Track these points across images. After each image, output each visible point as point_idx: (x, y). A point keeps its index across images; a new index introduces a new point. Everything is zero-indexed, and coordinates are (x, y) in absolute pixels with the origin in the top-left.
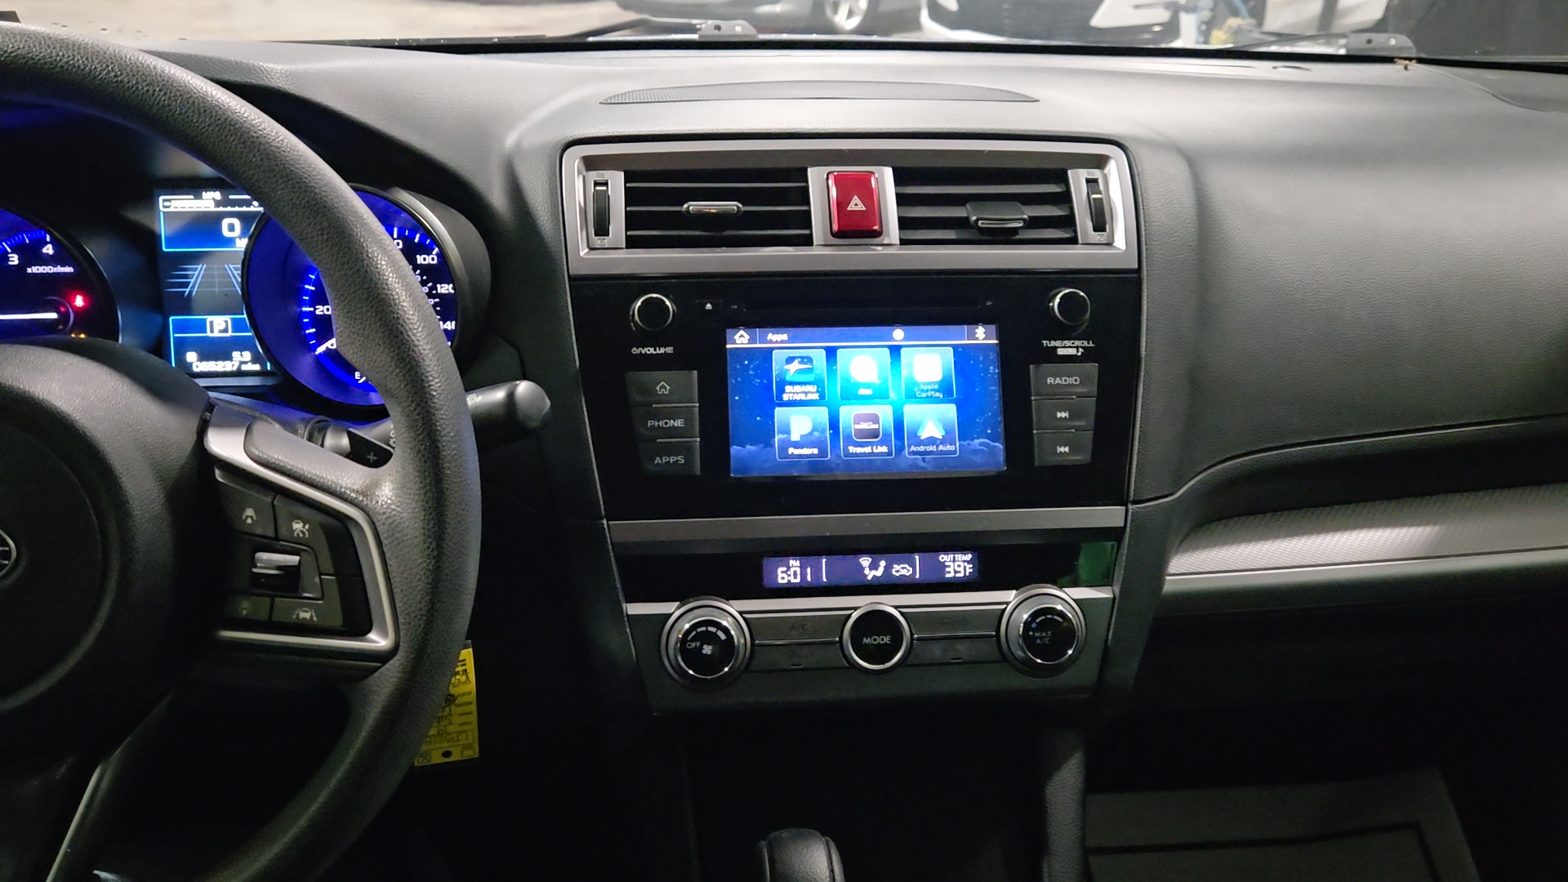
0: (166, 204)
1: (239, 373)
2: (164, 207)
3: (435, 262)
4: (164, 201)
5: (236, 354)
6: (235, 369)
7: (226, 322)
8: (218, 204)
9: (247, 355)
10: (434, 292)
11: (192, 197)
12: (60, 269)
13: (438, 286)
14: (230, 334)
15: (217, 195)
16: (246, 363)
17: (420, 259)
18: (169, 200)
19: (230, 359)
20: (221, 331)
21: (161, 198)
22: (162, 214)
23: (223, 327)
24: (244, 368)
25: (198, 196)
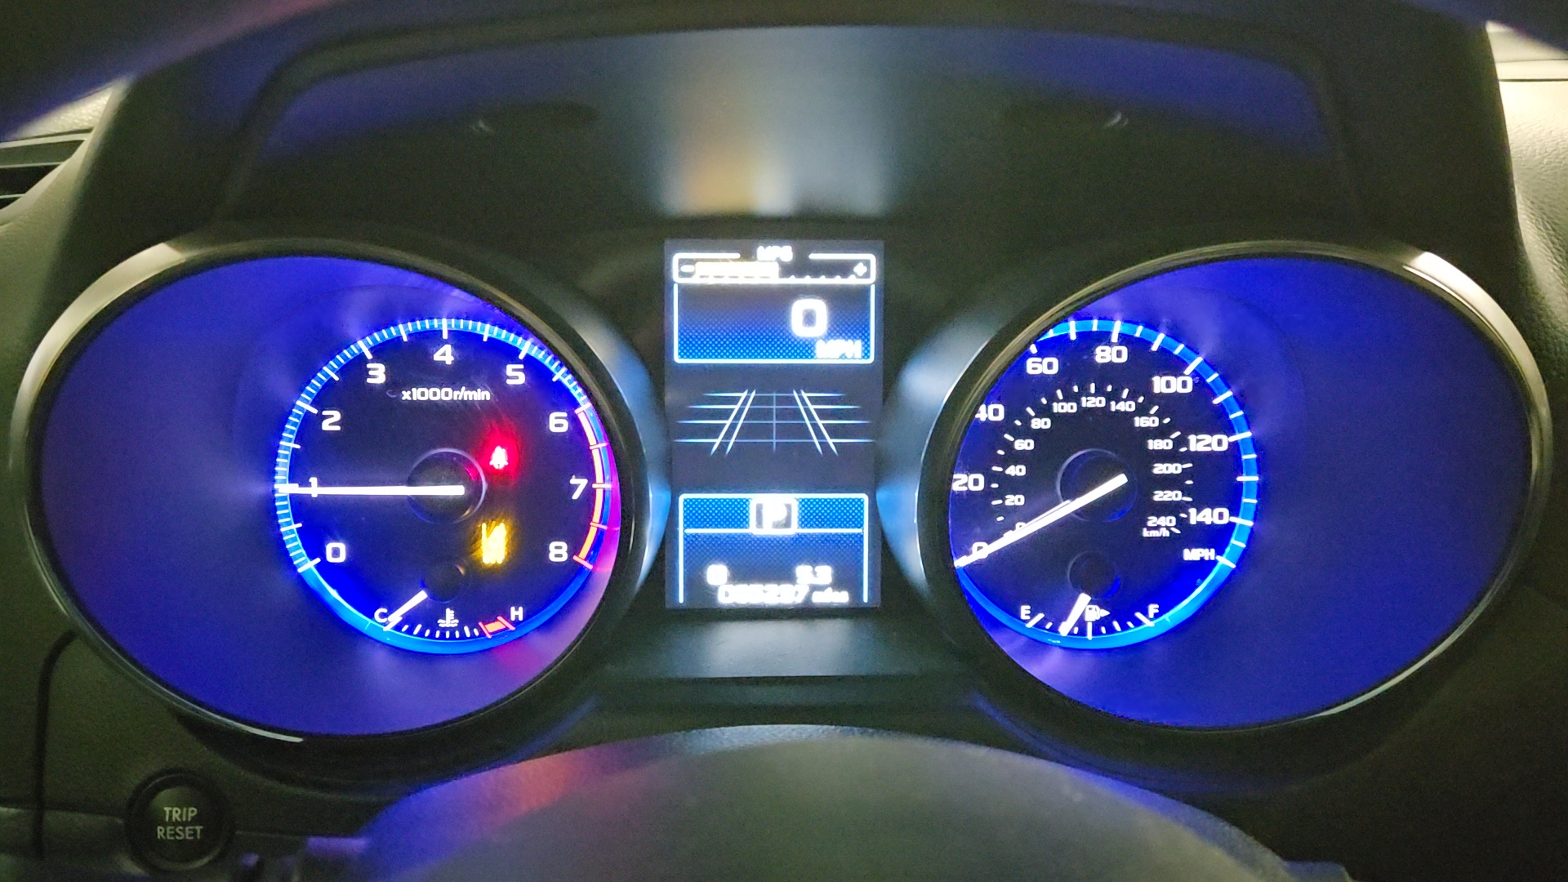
0: (686, 268)
1: (806, 613)
2: (682, 274)
3: (1189, 389)
4: (682, 262)
5: (803, 571)
6: (799, 600)
7: (789, 507)
8: (786, 270)
9: (825, 573)
10: (1183, 450)
11: (737, 256)
12: (464, 394)
13: (1192, 438)
14: (794, 530)
15: (786, 253)
16: (821, 588)
17: (1159, 384)
18: (692, 262)
19: (790, 578)
20: (777, 525)
21: (677, 257)
22: (676, 288)
23: (781, 516)
24: (819, 598)
25: (748, 255)
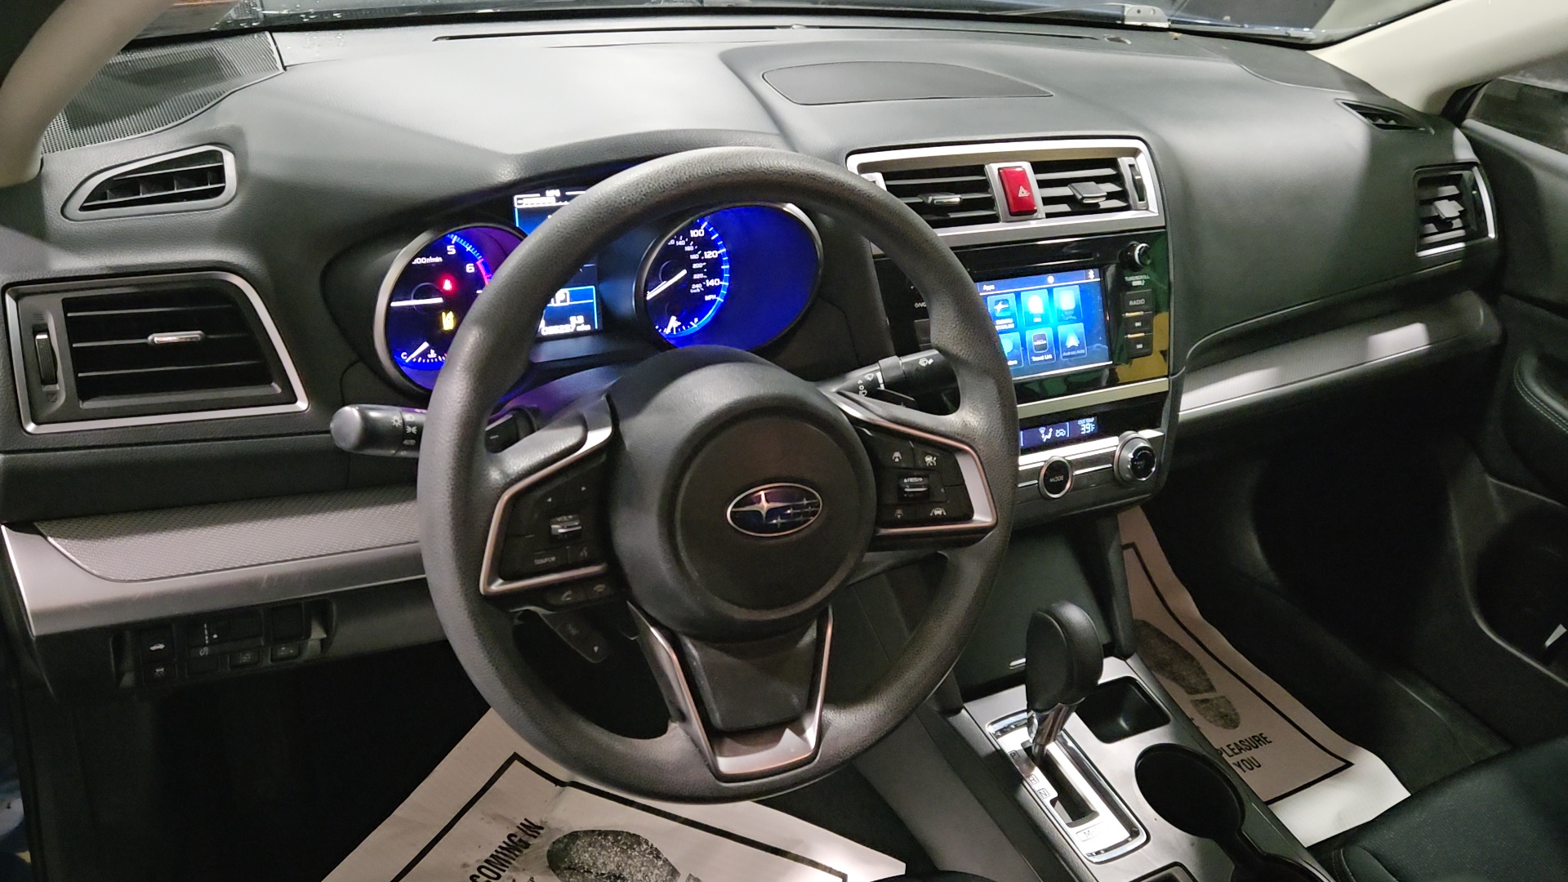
0: (520, 202)
1: (576, 335)
2: (518, 204)
3: (703, 234)
4: (518, 199)
5: (573, 319)
6: (572, 330)
7: (566, 294)
8: (558, 199)
9: (581, 319)
10: (703, 258)
11: (539, 195)
12: (431, 260)
13: (705, 253)
14: (568, 303)
15: (557, 193)
16: (580, 325)
17: (693, 234)
18: (521, 199)
19: (568, 322)
20: (562, 302)
21: (516, 197)
22: (516, 210)
23: (563, 298)
24: (580, 329)
25: (543, 195)
